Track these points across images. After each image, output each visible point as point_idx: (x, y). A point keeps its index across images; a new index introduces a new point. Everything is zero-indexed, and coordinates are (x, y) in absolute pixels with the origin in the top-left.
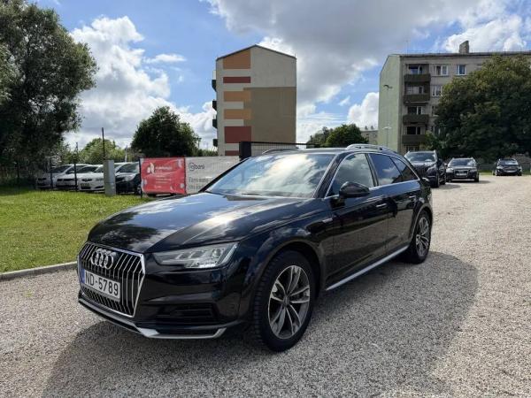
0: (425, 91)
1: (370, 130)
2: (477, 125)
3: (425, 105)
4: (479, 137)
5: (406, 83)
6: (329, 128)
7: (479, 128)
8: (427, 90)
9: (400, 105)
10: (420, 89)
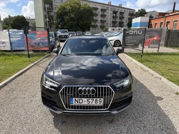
0: (51, 7)
1: (29, 18)
2: (69, 20)
3: (52, 12)
4: (70, 25)
5: (44, 3)
6: (11, 16)
7: (70, 21)
8: (52, 6)
9: (43, 11)
10: (49, 6)
